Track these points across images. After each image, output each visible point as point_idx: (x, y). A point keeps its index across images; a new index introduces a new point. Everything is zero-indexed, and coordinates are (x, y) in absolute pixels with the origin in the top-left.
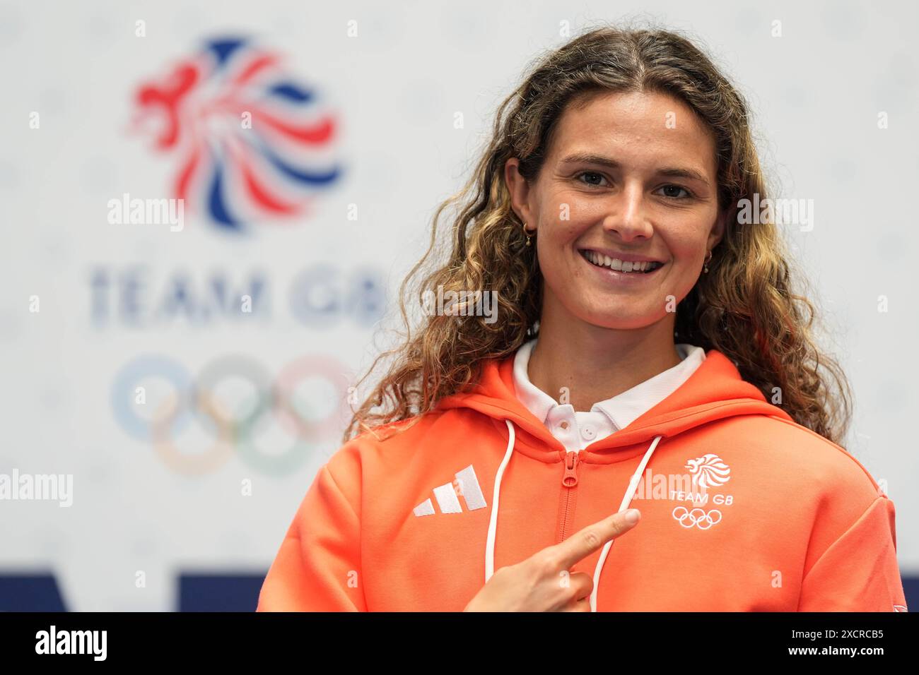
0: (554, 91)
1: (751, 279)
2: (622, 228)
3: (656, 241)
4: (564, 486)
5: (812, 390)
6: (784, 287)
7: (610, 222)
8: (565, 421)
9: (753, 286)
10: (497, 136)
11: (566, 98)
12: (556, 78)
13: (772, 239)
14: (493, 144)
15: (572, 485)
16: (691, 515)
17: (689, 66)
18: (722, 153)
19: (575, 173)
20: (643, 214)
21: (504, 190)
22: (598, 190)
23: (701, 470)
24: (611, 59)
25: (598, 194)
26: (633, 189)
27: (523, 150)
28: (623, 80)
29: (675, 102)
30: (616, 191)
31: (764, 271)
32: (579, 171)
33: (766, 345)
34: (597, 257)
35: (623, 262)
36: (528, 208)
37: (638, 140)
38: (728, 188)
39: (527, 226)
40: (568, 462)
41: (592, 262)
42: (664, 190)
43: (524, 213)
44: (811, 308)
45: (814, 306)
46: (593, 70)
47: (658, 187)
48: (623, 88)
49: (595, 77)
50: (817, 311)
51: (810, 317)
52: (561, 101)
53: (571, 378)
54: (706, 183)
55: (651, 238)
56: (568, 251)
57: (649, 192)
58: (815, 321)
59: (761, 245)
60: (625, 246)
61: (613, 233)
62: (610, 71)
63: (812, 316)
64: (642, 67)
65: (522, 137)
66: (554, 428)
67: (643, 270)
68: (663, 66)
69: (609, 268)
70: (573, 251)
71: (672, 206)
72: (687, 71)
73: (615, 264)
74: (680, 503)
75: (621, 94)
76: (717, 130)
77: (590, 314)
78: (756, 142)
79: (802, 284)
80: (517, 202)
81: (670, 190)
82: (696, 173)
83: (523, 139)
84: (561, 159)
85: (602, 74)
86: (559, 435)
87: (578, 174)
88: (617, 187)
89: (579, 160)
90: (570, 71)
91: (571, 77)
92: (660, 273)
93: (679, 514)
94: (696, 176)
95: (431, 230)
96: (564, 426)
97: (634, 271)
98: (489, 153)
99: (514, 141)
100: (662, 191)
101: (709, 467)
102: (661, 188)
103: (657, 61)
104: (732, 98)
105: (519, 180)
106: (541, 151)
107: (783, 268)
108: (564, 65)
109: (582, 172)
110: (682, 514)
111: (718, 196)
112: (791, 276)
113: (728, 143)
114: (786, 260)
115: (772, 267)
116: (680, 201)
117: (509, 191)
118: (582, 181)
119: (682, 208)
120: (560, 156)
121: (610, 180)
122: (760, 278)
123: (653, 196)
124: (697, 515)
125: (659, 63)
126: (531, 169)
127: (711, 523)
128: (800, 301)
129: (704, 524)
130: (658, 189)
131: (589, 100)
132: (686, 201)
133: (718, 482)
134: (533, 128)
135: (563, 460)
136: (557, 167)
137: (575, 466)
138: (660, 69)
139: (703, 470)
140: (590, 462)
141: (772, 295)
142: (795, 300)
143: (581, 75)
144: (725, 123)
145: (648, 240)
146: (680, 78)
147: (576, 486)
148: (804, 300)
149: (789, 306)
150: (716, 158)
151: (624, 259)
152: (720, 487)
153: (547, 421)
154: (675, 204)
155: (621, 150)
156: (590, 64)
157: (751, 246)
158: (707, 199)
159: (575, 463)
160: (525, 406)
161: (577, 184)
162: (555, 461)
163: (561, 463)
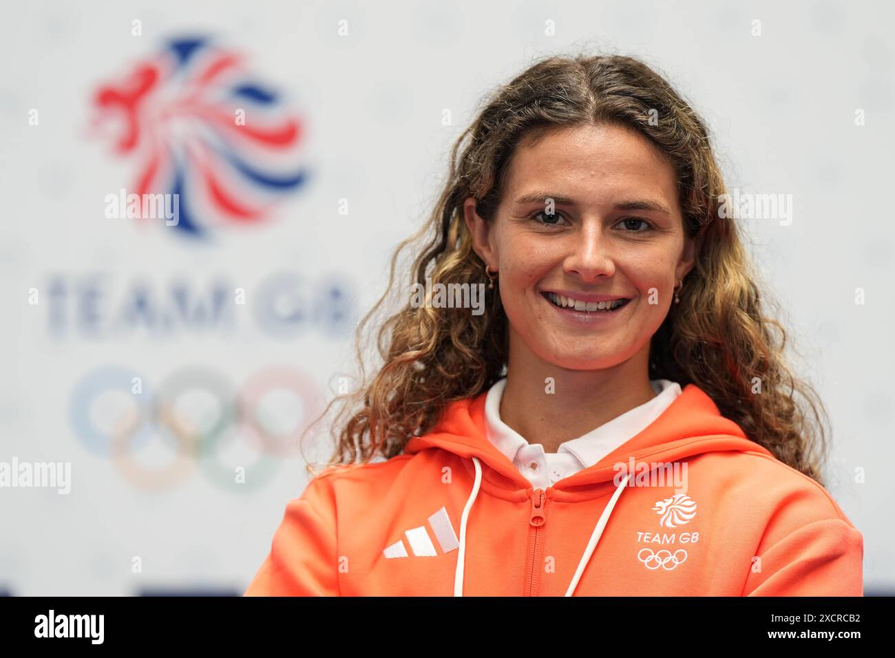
0: (504, 130)
1: (720, 306)
2: (582, 268)
3: (618, 279)
4: (531, 526)
5: (788, 416)
6: (755, 312)
7: (569, 263)
8: (534, 462)
9: (722, 312)
10: (453, 175)
11: (517, 136)
12: (506, 115)
13: (740, 263)
14: (450, 184)
15: (540, 524)
16: (656, 556)
17: (642, 93)
18: (683, 180)
19: (531, 213)
20: (603, 252)
21: (464, 230)
22: (555, 230)
23: (668, 511)
24: (559, 93)
25: (555, 233)
26: (592, 226)
27: (478, 191)
28: (573, 114)
29: (629, 132)
30: (575, 229)
31: (732, 297)
32: (534, 211)
33: (738, 374)
34: (560, 298)
35: (586, 302)
36: (489, 250)
37: (592, 176)
38: (692, 215)
39: (489, 268)
40: (535, 501)
41: (556, 304)
42: (626, 224)
43: (487, 255)
44: (783, 331)
45: (786, 330)
46: (541, 106)
47: (618, 221)
48: (573, 123)
49: (544, 113)
50: (790, 333)
51: (782, 341)
52: (512, 139)
53: (542, 420)
54: (668, 213)
55: (614, 275)
56: (530, 294)
57: (608, 228)
58: (788, 344)
59: (729, 270)
60: (587, 286)
61: (573, 273)
62: (559, 105)
63: (784, 339)
64: (592, 99)
65: (476, 178)
66: (523, 467)
67: (608, 307)
68: (613, 97)
69: (572, 309)
70: (535, 294)
71: (634, 241)
72: (640, 99)
73: (579, 305)
74: (646, 545)
75: (571, 129)
76: (674, 157)
77: (557, 357)
78: (719, 164)
79: (773, 306)
80: (477, 244)
81: (630, 223)
82: (655, 204)
83: (477, 179)
84: (515, 200)
85: (551, 108)
86: (529, 475)
87: (534, 213)
88: (575, 224)
89: (534, 200)
90: (519, 108)
91: (520, 114)
92: (626, 310)
93: (644, 556)
94: (656, 207)
95: (389, 271)
96: (534, 466)
97: (599, 311)
98: (446, 194)
99: (469, 183)
100: (623, 226)
101: (677, 507)
102: (622, 221)
103: (607, 91)
104: (690, 122)
105: (479, 221)
106: (497, 191)
107: (753, 292)
108: (512, 100)
109: (537, 212)
110: (647, 556)
111: (683, 224)
112: (762, 300)
113: (689, 169)
114: (756, 284)
115: (742, 292)
116: (641, 235)
117: (469, 231)
118: (538, 221)
119: (644, 241)
120: (515, 196)
121: (566, 217)
122: (729, 305)
123: (614, 231)
124: (663, 556)
125: (609, 94)
126: (488, 208)
127: (677, 563)
128: (771, 325)
129: (670, 564)
130: (619, 223)
131: (540, 137)
132: (647, 233)
133: (685, 520)
134: (486, 168)
135: (530, 498)
136: (512, 208)
137: (542, 505)
138: (611, 99)
139: (671, 510)
140: (558, 500)
141: (742, 320)
142: (766, 324)
143: (529, 111)
144: (684, 148)
145: (608, 279)
146: (632, 108)
147: (544, 525)
148: (776, 323)
149: (760, 331)
150: (677, 185)
151: (587, 300)
152: (686, 524)
153: (517, 460)
154: (636, 238)
155: (576, 187)
156: (538, 99)
157: (719, 272)
158: (671, 230)
159: (543, 501)
160: (494, 444)
161: (534, 224)
162: (523, 500)
163: (529, 501)
